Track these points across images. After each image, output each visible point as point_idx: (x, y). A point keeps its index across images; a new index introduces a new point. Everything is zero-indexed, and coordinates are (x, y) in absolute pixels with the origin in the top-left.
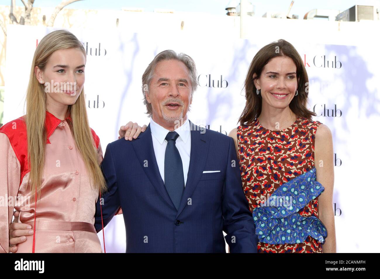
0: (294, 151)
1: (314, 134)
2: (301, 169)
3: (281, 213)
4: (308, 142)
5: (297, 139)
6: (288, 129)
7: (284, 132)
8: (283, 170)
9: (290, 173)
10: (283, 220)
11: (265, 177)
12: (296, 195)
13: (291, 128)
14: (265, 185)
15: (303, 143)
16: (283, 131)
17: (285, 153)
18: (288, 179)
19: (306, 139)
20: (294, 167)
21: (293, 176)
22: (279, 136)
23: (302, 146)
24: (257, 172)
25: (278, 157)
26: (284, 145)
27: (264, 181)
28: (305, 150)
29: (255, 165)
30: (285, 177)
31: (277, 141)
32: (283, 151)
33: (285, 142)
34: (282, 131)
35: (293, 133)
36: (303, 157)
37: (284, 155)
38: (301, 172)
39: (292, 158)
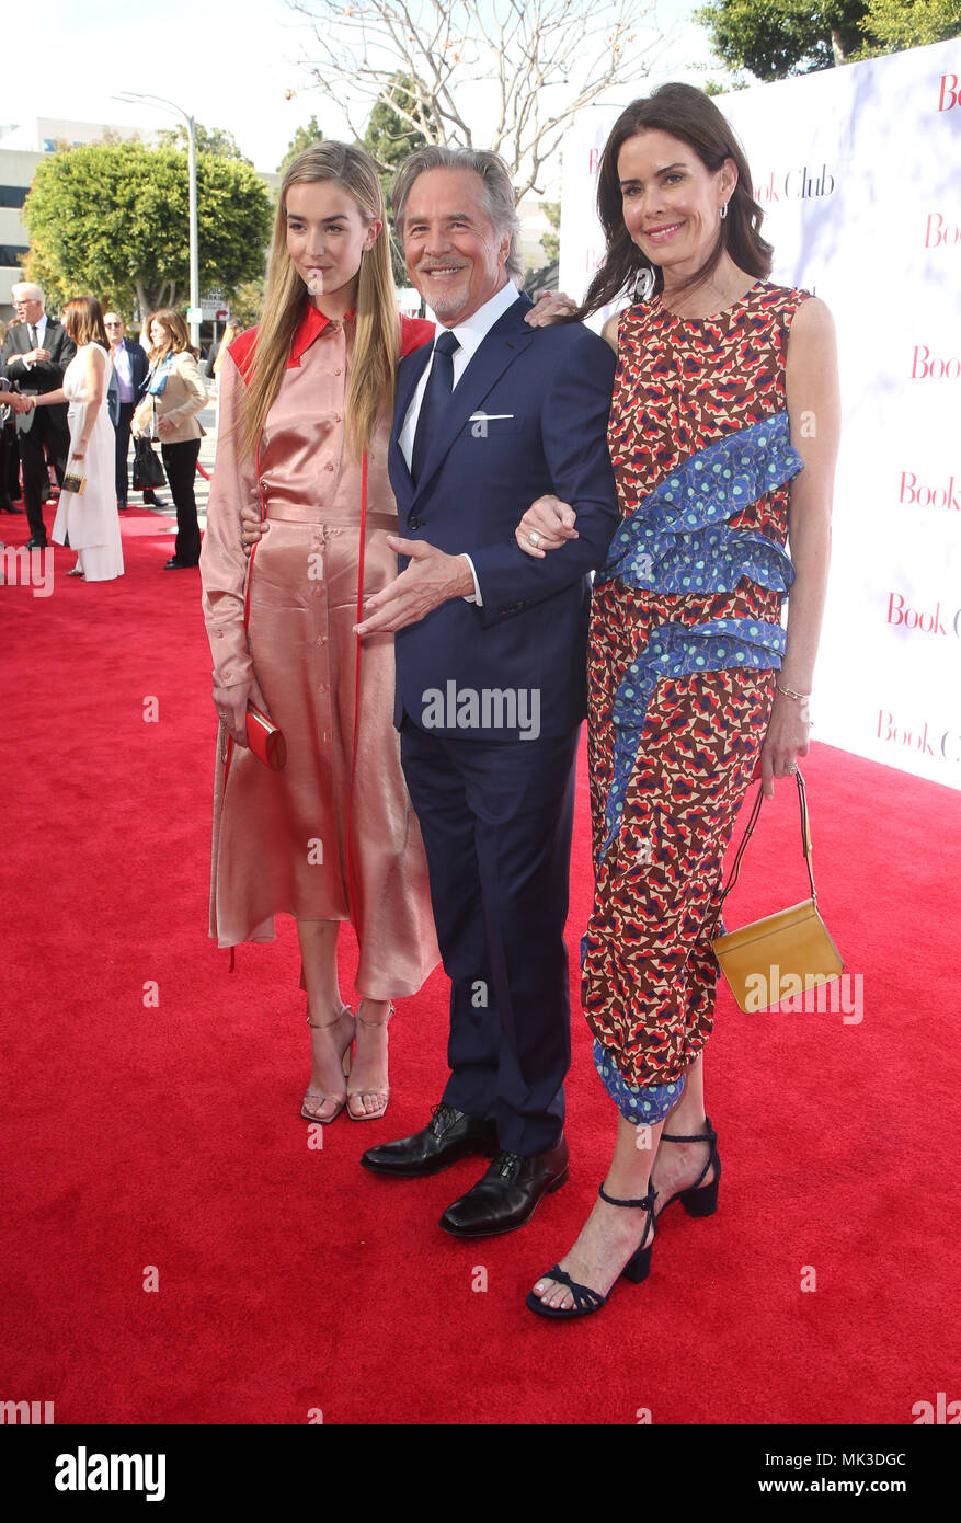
0: (729, 371)
1: (786, 325)
2: (740, 415)
3: (687, 522)
4: (767, 346)
5: (739, 339)
6: (722, 314)
7: (711, 322)
8: (699, 417)
9: (712, 426)
10: (687, 539)
11: (661, 434)
12: (727, 480)
13: (729, 312)
14: (658, 455)
15: (754, 348)
16: (710, 319)
17: (707, 376)
18: (707, 441)
19: (765, 339)
20: (723, 412)
21: (718, 433)
22: (699, 333)
23: (750, 355)
24: (644, 419)
25: (690, 386)
26: (707, 355)
27: (657, 445)
28: (755, 368)
29: (642, 405)
30: (700, 435)
31: (693, 344)
32: (704, 371)
33: (710, 349)
34: (707, 321)
35: (732, 325)
36: (750, 386)
37: (704, 381)
38: (740, 423)
39: (722, 389)
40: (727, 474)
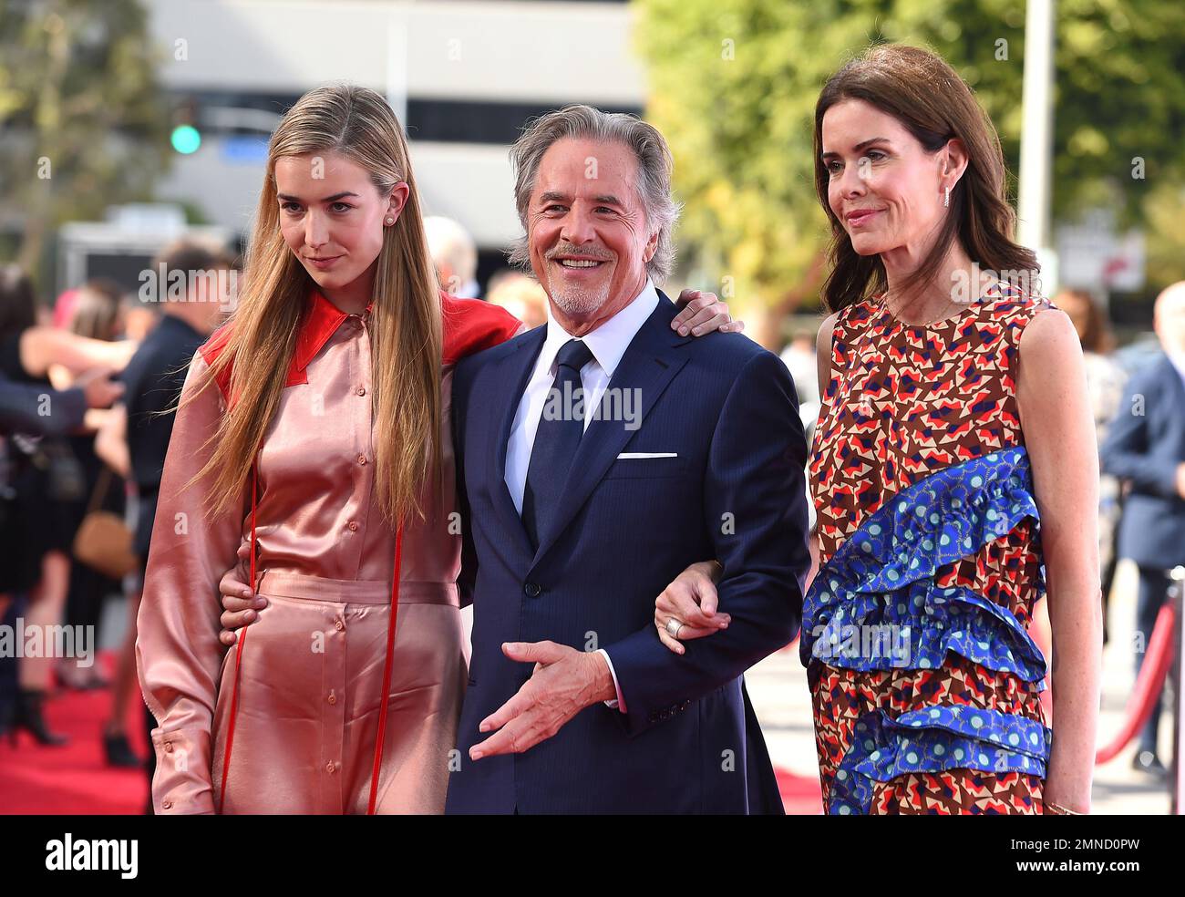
0: (945, 392)
1: (1015, 341)
2: (950, 447)
3: (886, 578)
4: (991, 366)
5: (962, 354)
6: (949, 322)
7: (936, 331)
8: (905, 449)
9: (916, 459)
11: (866, 468)
12: (934, 527)
13: (955, 319)
14: (862, 496)
15: (978, 366)
16: (934, 328)
17: (921, 398)
18: (911, 477)
19: (990, 357)
20: (931, 442)
21: (923, 468)
22: (920, 344)
23: (972, 374)
24: (845, 452)
25: (903, 408)
26: (925, 372)
27: (859, 483)
28: (974, 391)
29: (844, 434)
30: (904, 470)
31: (912, 357)
32: (919, 391)
33: (929, 364)
34: (931, 329)
35: (957, 336)
36: (966, 412)
37: (917, 403)
38: (950, 457)
39: (935, 414)
40: (934, 519)
